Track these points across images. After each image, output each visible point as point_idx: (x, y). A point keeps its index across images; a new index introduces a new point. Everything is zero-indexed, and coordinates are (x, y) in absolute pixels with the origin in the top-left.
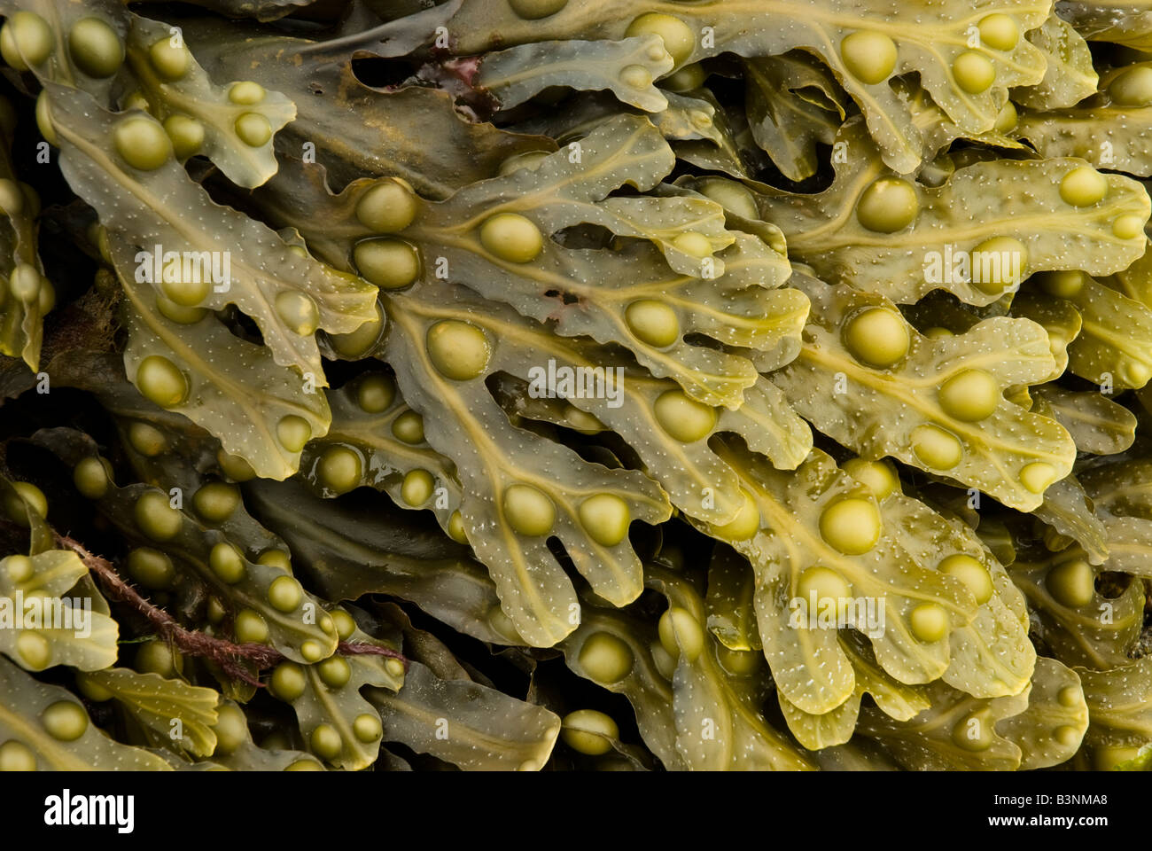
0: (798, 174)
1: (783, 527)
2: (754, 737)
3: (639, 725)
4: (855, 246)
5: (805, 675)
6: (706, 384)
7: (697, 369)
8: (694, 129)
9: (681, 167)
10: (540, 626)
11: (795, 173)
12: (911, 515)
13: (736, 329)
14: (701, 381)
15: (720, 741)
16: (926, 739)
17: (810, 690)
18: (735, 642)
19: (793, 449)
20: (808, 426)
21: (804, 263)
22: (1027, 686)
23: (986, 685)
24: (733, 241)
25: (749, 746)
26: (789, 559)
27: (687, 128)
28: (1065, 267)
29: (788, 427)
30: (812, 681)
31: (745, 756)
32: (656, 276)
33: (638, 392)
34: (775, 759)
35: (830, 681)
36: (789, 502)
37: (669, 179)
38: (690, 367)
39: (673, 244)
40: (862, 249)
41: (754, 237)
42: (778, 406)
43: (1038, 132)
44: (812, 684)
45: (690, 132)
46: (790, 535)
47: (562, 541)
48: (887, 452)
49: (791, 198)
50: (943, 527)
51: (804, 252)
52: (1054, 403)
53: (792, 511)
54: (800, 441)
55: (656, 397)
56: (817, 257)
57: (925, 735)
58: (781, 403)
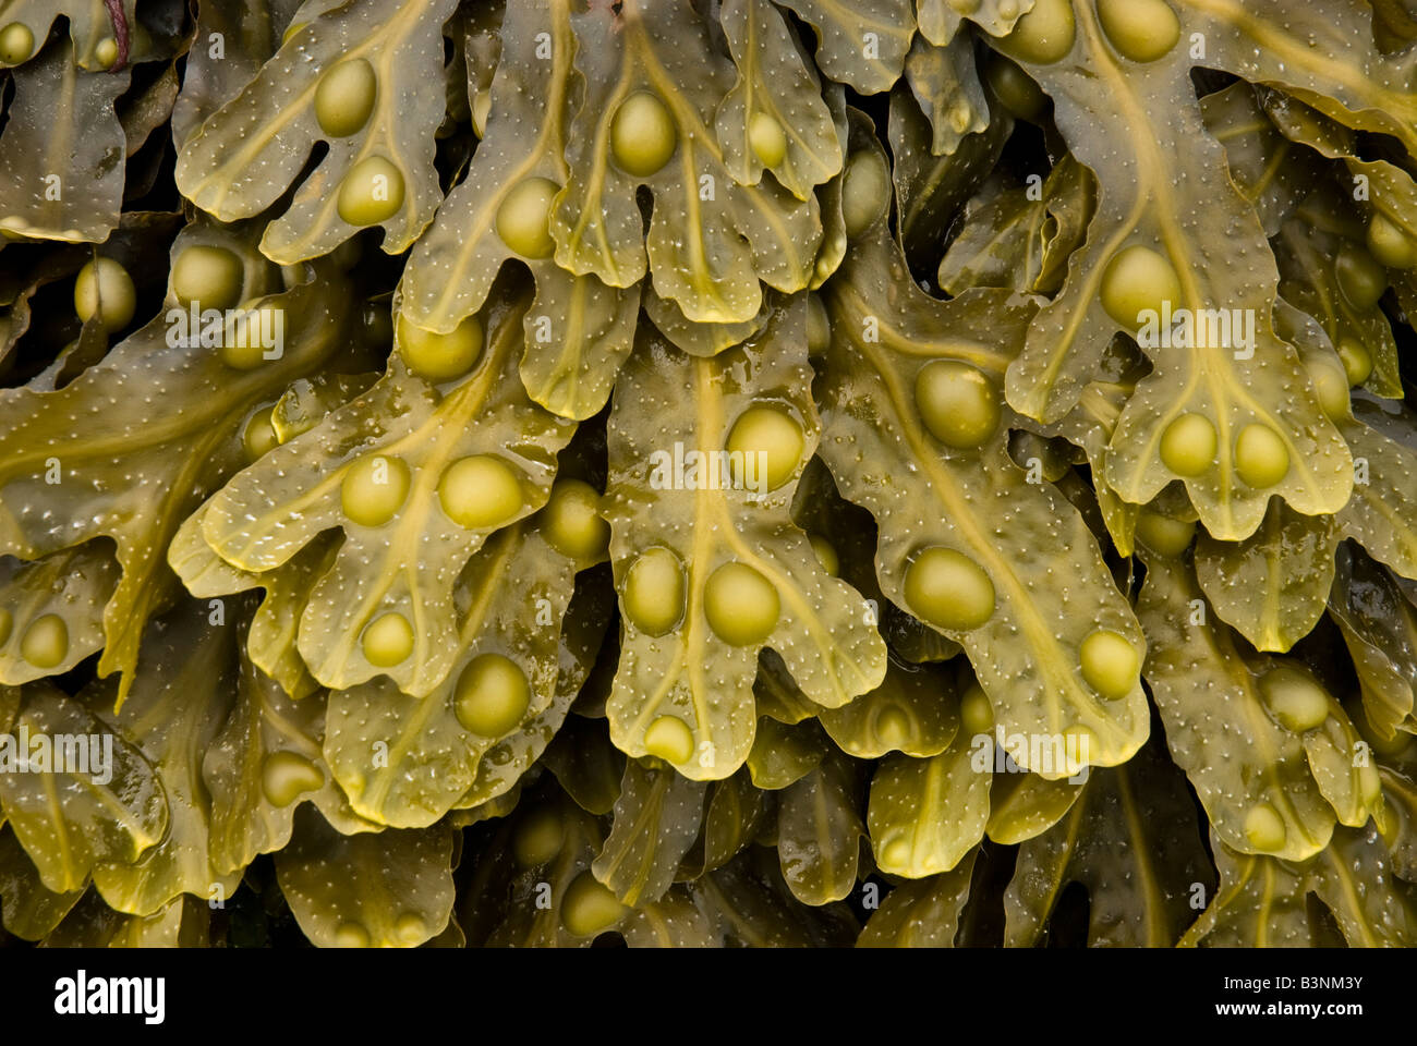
0: (951, 282)
1: (450, 414)
2: (159, 482)
3: (127, 340)
4: (885, 385)
5: (261, 509)
6: (586, 228)
7: (605, 213)
8: (939, 105)
9: (877, 106)
10: (207, 174)
11: (950, 277)
12: (549, 589)
13: (682, 248)
14: (589, 221)
15: (128, 428)
16: (259, 724)
17: (239, 520)
18: (284, 422)
19: (561, 391)
20: (604, 402)
21: (831, 327)
22: (376, 824)
23: (350, 761)
24: (799, 195)
25: (145, 478)
26: (408, 434)
27: (935, 94)
28: (984, 679)
29: (586, 371)
30: (253, 519)
31: (128, 477)
32: (707, 115)
33: (544, 153)
34: (140, 516)
35: (261, 540)
36: (490, 413)
37: (850, 93)
38: (603, 201)
39: (753, 110)
40: (886, 398)
41: (819, 229)
42: (607, 349)
43: (1168, 588)
44: (250, 521)
45: (930, 99)
46: (442, 424)
47: (325, 159)
48: (614, 521)
49: (900, 261)
50: (551, 638)
51: (844, 318)
52: (825, 782)
53: (479, 420)
54: (578, 397)
55: (546, 176)
56: (846, 340)
57: (262, 720)
58: (615, 351)
